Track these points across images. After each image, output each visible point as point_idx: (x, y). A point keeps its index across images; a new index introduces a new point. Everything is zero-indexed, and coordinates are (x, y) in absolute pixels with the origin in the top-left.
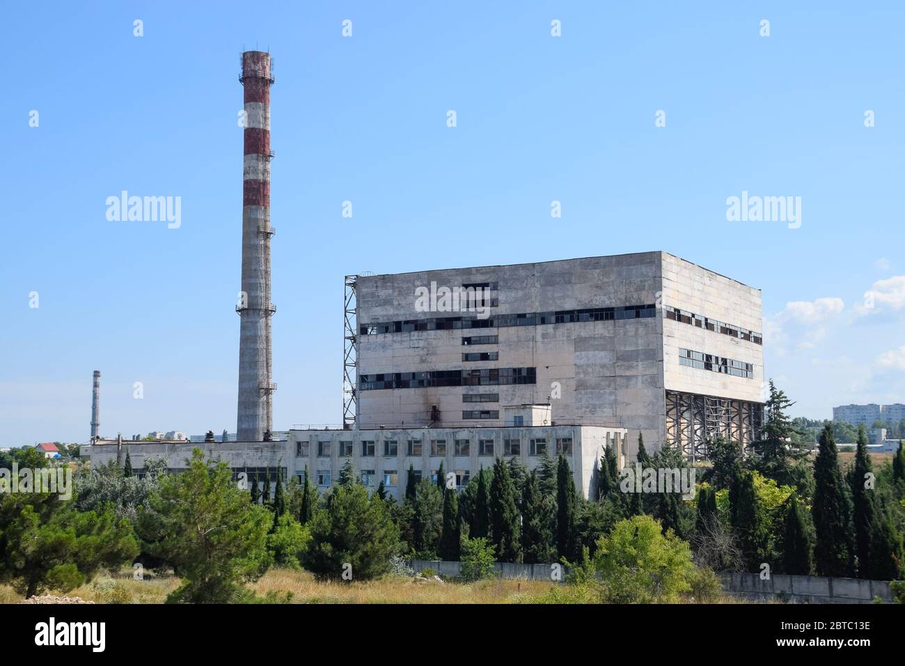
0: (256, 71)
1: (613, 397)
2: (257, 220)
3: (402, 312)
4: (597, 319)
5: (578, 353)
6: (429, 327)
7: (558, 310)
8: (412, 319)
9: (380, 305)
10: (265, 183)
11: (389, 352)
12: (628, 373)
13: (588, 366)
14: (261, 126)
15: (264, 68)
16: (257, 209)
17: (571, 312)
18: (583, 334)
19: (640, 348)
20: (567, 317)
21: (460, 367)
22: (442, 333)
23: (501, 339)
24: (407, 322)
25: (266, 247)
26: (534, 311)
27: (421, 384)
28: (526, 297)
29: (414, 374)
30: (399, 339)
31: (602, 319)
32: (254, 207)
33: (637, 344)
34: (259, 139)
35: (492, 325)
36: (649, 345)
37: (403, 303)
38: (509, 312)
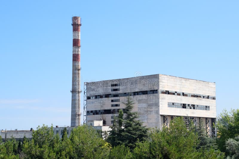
0: (75, 22)
1: (147, 117)
2: (76, 65)
3: (97, 92)
4: (143, 94)
5: (139, 104)
6: (103, 97)
7: (134, 91)
8: (99, 95)
9: (92, 91)
10: (78, 55)
11: (94, 104)
12: (151, 110)
13: (141, 108)
14: (77, 38)
15: (78, 21)
16: (76, 62)
17: (137, 92)
18: (140, 99)
19: (154, 102)
20: (136, 94)
21: (110, 108)
22: (106, 99)
23: (120, 100)
24: (98, 96)
25: (79, 73)
26: (128, 92)
27: (102, 113)
28: (127, 88)
29: (100, 111)
30: (96, 100)
31: (145, 94)
32: (75, 62)
33: (153, 102)
34: (77, 42)
35: (118, 96)
36: (156, 102)
37: (97, 90)
38: (122, 92)
